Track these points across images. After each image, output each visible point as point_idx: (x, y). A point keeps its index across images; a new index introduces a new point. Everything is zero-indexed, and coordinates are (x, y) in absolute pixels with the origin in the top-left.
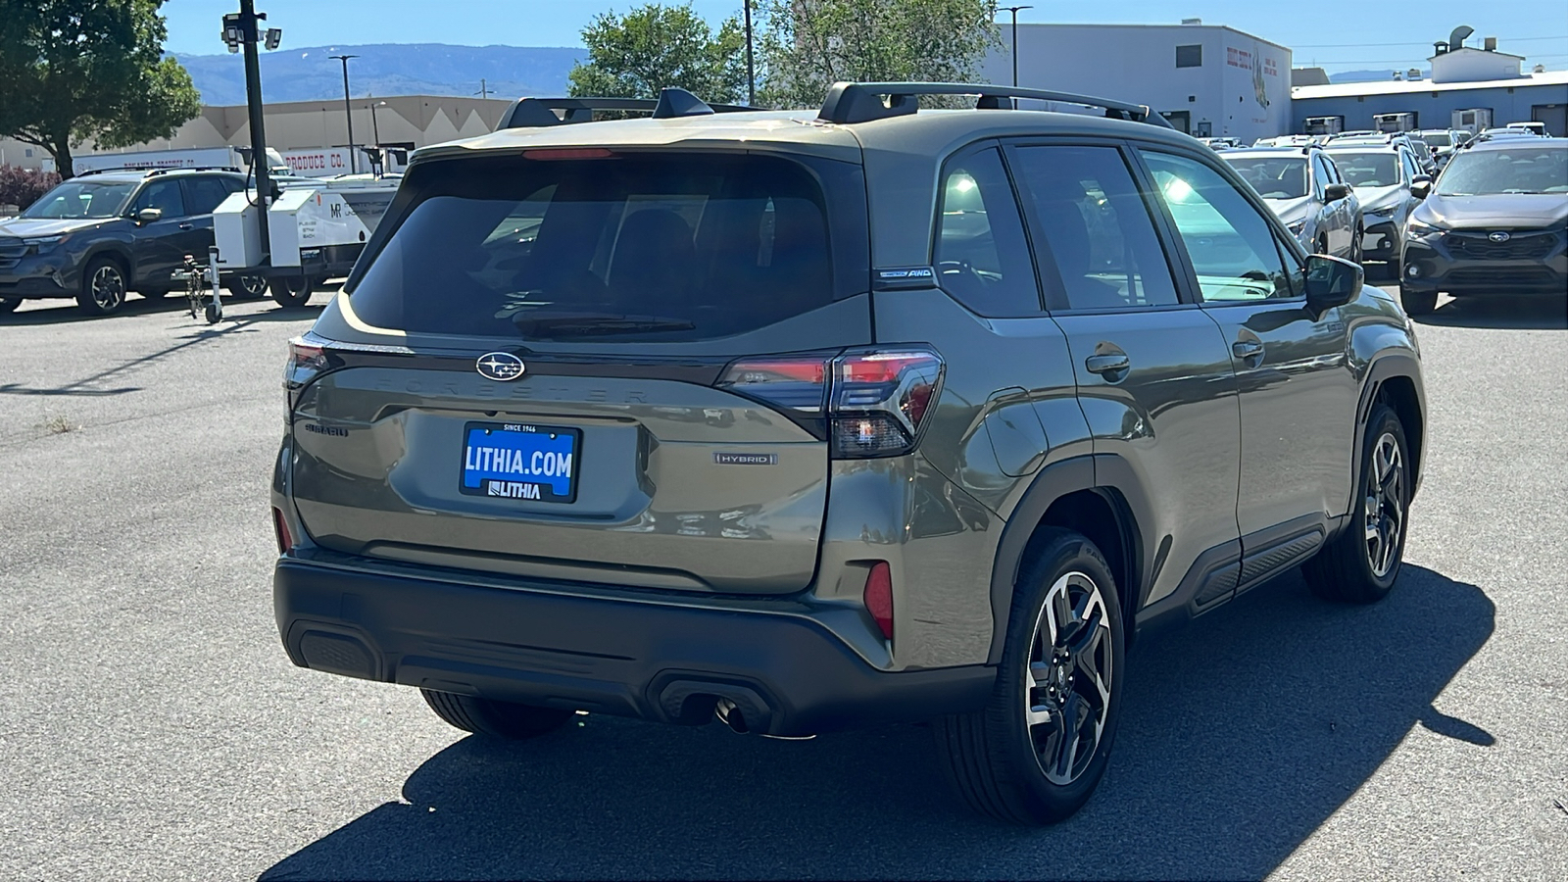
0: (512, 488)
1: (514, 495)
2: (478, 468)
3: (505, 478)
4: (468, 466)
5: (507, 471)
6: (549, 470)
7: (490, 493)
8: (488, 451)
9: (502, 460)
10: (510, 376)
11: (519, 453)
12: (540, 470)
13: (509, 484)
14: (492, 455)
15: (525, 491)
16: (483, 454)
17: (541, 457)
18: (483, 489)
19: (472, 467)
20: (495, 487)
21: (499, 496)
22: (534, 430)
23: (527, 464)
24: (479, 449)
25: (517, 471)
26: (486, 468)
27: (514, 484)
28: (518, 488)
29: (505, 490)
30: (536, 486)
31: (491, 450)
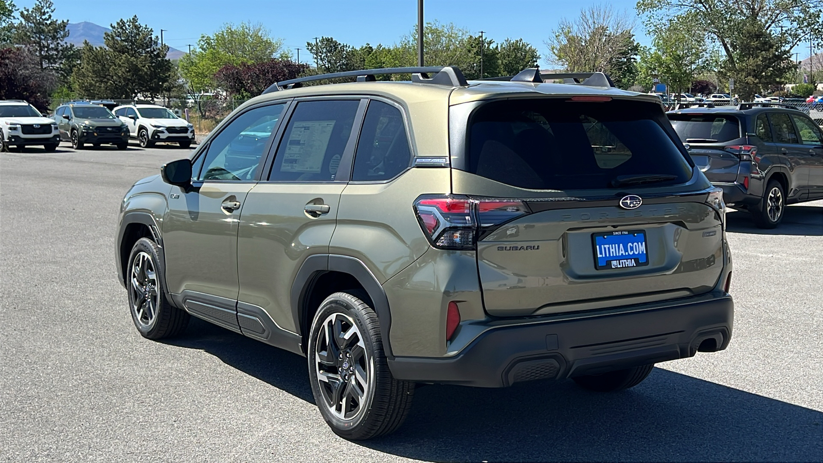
0: (622, 262)
1: (624, 266)
2: (604, 256)
3: (618, 258)
4: (599, 256)
5: (618, 255)
6: (636, 251)
7: (613, 267)
8: (607, 246)
9: (613, 250)
10: (636, 206)
11: (621, 245)
12: (632, 252)
13: (621, 261)
14: (609, 248)
15: (628, 263)
16: (605, 248)
17: (632, 245)
18: (608, 264)
19: (601, 256)
20: (614, 263)
21: (618, 268)
22: (627, 233)
23: (626, 249)
24: (602, 246)
25: (622, 254)
26: (608, 255)
28: (625, 262)
29: (620, 264)
30: (633, 260)
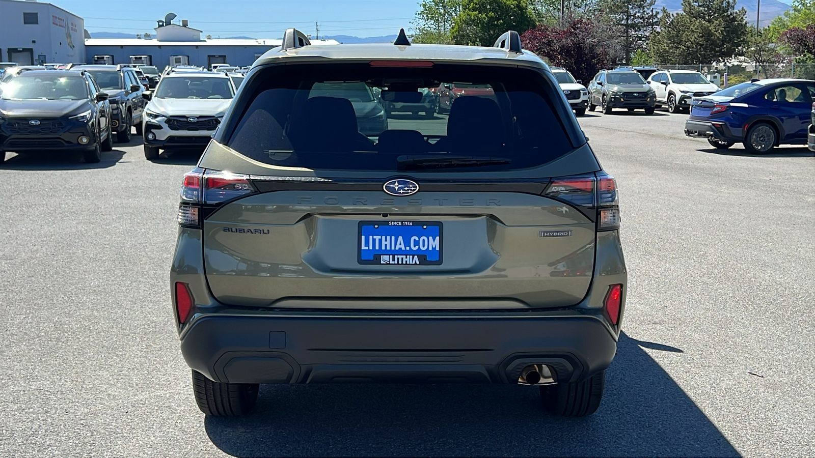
0: (398, 259)
1: (400, 263)
2: (371, 248)
3: (393, 253)
4: (363, 247)
5: (393, 248)
6: (424, 246)
7: (382, 262)
8: (377, 238)
9: (387, 242)
10: (408, 193)
11: (400, 238)
12: (417, 247)
13: (396, 256)
14: (380, 240)
15: (408, 259)
16: (374, 240)
17: (417, 239)
18: (377, 259)
19: (367, 248)
20: (385, 258)
21: (389, 264)
22: (411, 224)
23: (407, 243)
24: (371, 237)
25: (400, 249)
26: (377, 248)
27: (399, 256)
28: (402, 258)
29: (394, 260)
30: (416, 257)
31: (380, 237)
